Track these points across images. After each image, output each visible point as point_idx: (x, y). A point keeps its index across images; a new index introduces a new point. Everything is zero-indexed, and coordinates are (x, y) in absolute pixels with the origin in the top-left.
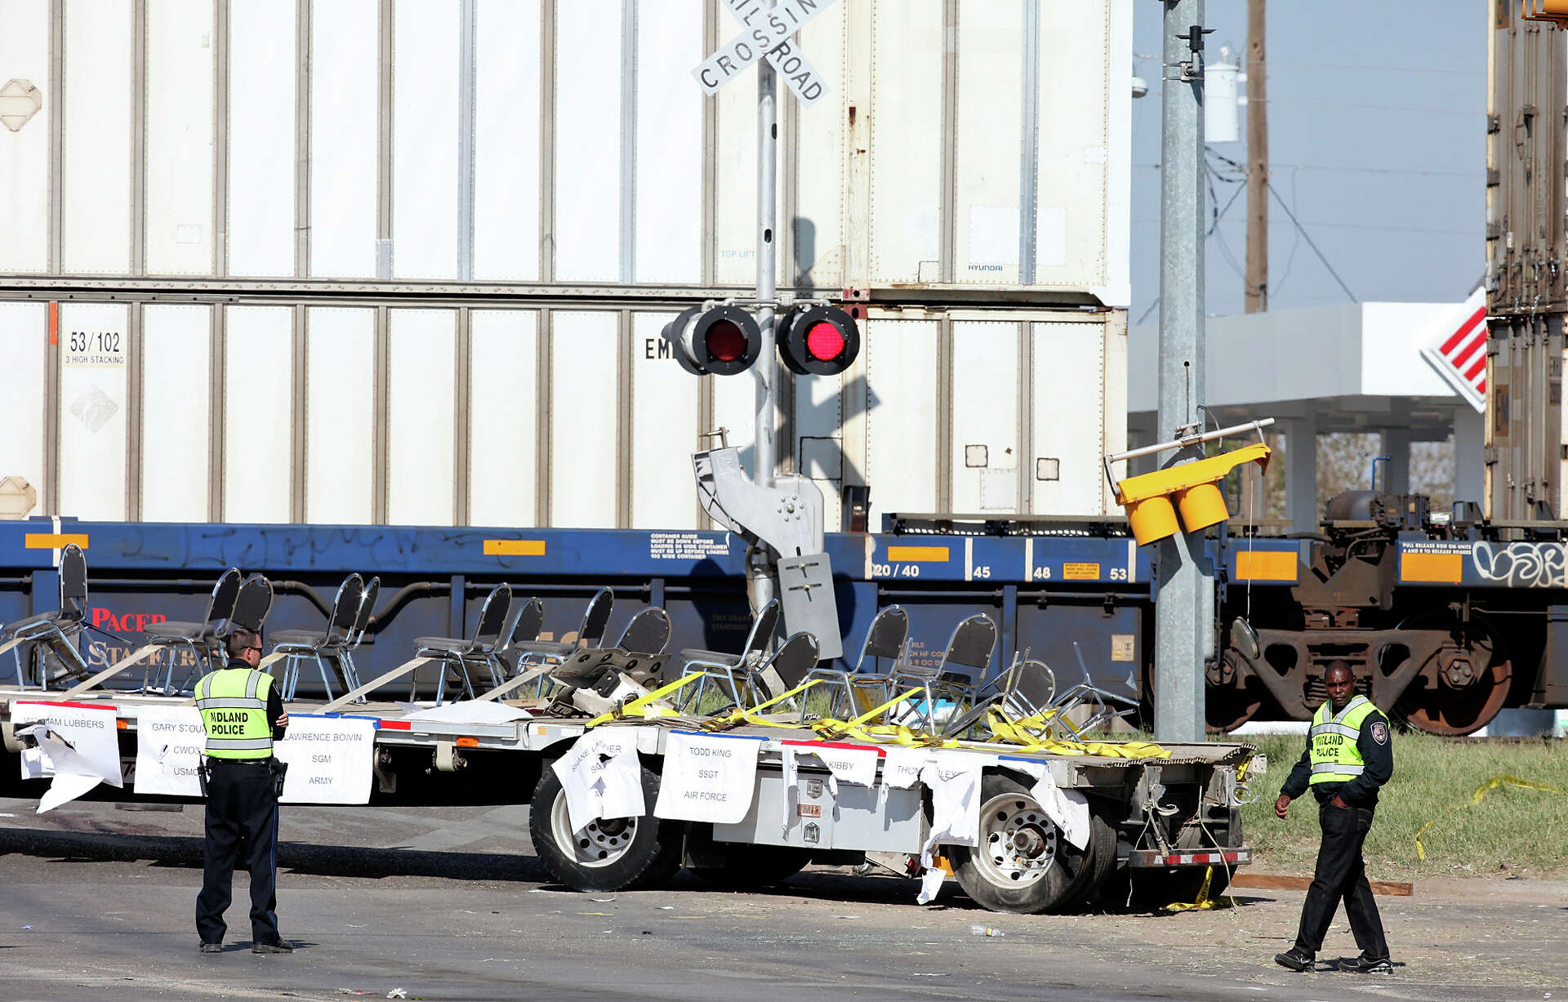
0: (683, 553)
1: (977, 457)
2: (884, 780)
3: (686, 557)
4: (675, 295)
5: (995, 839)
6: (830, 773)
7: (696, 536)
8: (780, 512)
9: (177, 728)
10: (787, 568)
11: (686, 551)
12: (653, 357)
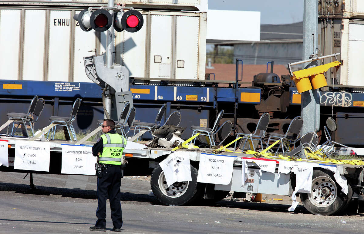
0: (65, 89)
1: (158, 60)
2: (279, 171)
3: (66, 90)
4: (64, 5)
5: (314, 191)
6: (259, 168)
7: (69, 84)
8: (116, 77)
9: (29, 148)
10: (118, 96)
11: (66, 89)
12: (56, 25)
